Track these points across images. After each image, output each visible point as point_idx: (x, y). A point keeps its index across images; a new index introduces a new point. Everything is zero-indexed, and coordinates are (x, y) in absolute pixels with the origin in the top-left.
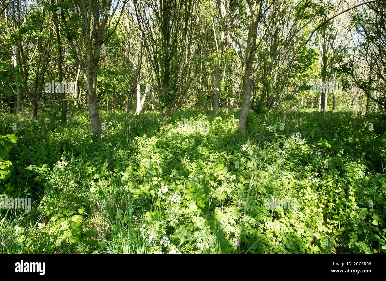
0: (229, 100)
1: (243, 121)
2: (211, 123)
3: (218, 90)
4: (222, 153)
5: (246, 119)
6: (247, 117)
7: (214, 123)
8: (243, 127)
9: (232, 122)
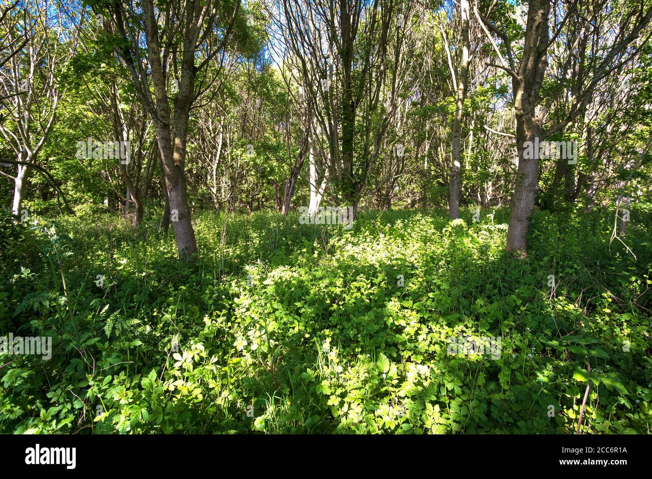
0: (483, 189)
1: (520, 229)
2: (441, 232)
3: (457, 164)
4: (461, 327)
5: (526, 223)
6: (530, 219)
7: (448, 234)
8: (519, 242)
9: (490, 231)
